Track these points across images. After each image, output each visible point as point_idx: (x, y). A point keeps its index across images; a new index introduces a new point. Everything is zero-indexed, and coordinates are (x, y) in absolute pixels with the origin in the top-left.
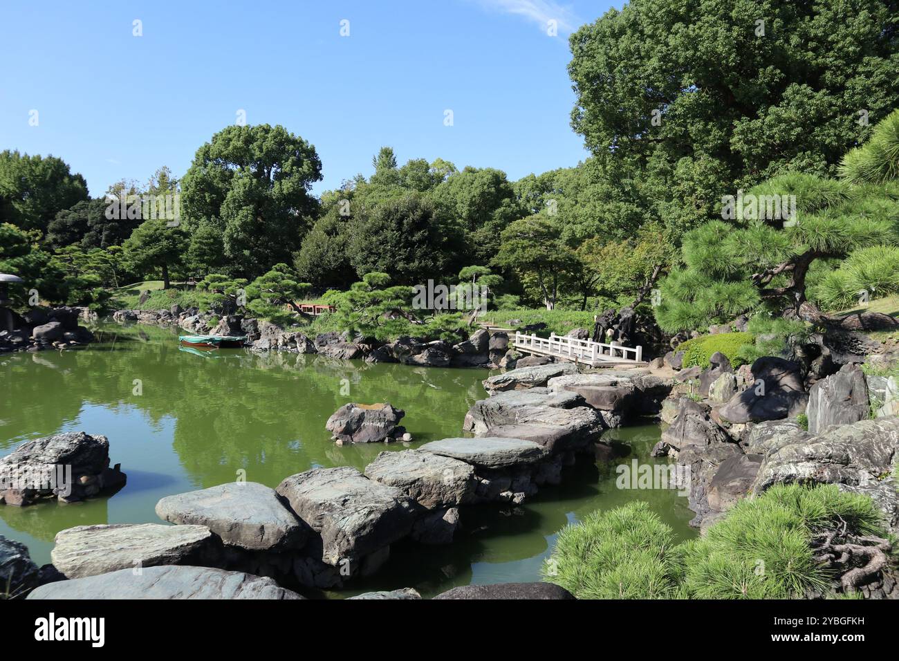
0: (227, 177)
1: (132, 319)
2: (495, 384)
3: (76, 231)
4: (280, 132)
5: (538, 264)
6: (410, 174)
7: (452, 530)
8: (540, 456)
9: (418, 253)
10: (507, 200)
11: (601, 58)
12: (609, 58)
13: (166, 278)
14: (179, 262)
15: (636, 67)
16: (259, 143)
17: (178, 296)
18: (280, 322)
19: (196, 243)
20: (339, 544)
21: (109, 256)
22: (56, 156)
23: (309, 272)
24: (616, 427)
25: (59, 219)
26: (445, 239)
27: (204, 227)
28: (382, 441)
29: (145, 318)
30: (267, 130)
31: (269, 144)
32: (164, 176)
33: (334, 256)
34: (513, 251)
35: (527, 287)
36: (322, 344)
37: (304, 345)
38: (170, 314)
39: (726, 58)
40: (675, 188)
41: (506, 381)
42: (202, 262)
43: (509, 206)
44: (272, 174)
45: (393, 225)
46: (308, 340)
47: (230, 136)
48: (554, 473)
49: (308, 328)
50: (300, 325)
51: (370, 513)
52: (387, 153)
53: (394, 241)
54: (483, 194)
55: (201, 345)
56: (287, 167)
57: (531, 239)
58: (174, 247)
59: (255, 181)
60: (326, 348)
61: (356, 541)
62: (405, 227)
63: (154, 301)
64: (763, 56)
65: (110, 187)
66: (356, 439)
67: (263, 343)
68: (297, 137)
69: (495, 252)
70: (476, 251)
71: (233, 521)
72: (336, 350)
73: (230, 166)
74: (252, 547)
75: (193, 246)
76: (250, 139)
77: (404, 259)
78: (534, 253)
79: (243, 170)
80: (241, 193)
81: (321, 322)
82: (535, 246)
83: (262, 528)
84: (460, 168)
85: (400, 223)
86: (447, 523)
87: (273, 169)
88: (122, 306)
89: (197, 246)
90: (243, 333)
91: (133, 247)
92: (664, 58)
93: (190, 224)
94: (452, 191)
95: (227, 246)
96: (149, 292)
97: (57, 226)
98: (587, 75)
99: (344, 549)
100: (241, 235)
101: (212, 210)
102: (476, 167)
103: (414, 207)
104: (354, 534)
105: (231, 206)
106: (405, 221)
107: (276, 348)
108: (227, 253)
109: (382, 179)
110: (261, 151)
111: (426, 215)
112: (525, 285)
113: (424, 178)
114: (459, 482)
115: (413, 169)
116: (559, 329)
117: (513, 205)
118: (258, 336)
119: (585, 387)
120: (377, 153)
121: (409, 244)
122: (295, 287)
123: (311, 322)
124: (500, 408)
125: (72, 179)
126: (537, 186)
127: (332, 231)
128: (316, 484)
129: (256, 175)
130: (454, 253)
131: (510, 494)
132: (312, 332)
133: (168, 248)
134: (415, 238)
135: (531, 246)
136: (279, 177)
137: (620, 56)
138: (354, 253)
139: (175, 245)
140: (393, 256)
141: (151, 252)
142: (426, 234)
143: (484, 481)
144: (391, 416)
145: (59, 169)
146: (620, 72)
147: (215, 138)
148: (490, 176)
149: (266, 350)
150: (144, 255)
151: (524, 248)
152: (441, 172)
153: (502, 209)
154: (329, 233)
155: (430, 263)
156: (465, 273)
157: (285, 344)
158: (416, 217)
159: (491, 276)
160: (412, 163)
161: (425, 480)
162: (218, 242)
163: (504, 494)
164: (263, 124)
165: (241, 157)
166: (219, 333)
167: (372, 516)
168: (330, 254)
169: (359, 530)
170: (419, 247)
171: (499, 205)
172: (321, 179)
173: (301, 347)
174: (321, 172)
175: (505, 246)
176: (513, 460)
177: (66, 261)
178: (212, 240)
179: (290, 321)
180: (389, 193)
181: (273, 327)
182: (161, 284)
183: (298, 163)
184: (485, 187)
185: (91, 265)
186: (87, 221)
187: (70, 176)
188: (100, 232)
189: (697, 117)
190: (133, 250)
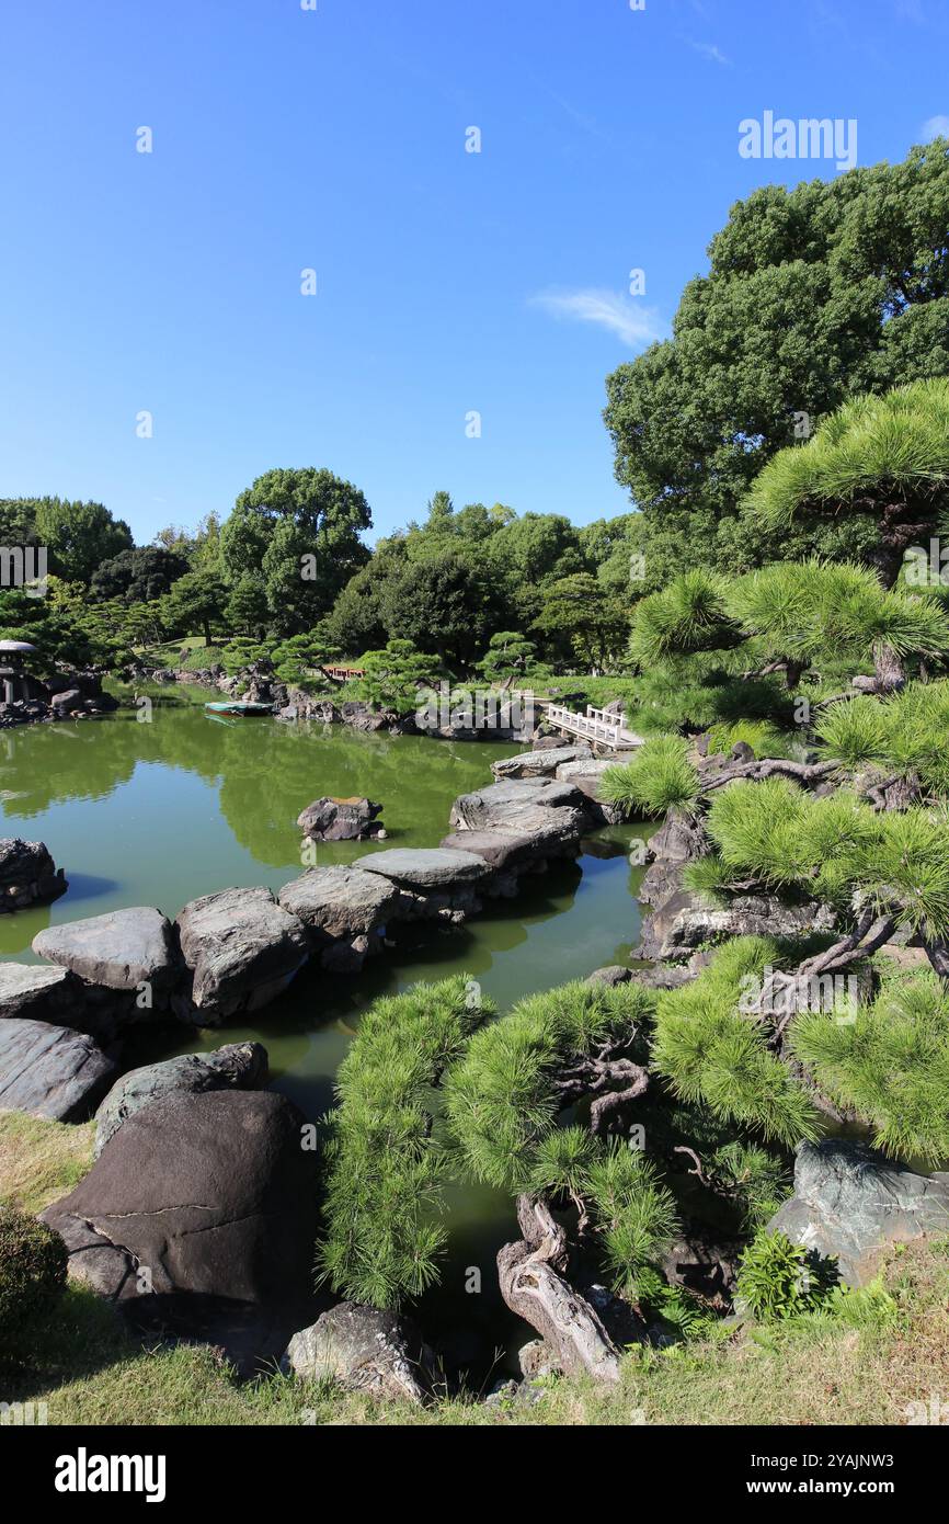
0: (269, 526)
1: (171, 679)
2: (500, 769)
3: (120, 582)
4: (325, 477)
5: (583, 627)
6: (465, 520)
7: (361, 958)
8: (481, 873)
9: (453, 615)
10: (569, 550)
11: (636, 404)
12: (646, 403)
13: (208, 635)
14: (221, 618)
15: (673, 414)
16: (302, 488)
17: (219, 654)
18: (310, 688)
19: (237, 598)
20: (205, 986)
21: (149, 611)
22: (98, 501)
23: (342, 634)
24: (616, 823)
25: (102, 570)
26: (486, 598)
27: (246, 581)
28: (355, 838)
29: (184, 678)
30: (311, 475)
31: (313, 489)
32: (212, 521)
33: (367, 617)
34: (555, 613)
35: (579, 649)
36: (348, 713)
37: (330, 714)
38: (210, 674)
39: (771, 405)
40: (720, 551)
41: (512, 766)
42: (245, 617)
43: (572, 556)
44: (319, 521)
45: (427, 585)
46: (334, 709)
47: (271, 481)
48: (509, 886)
49: (336, 696)
50: (329, 691)
51: (247, 950)
52: (443, 498)
53: (428, 603)
54: (543, 543)
55: (226, 713)
56: (332, 514)
57: (575, 600)
58: (214, 602)
59: (297, 530)
60: (352, 718)
61: (221, 983)
62: (440, 588)
63: (194, 660)
64: (815, 401)
65: (159, 534)
66: (327, 836)
67: (290, 711)
68: (344, 481)
69: (538, 613)
70: (519, 612)
71: (100, 960)
72: (362, 721)
73: (274, 514)
74: (117, 987)
75: (234, 601)
76: (292, 485)
77: (438, 623)
78: (577, 615)
79: (286, 518)
80: (284, 544)
81: (349, 690)
82: (579, 608)
83: (127, 967)
84: (521, 514)
85: (434, 583)
86: (355, 951)
87: (320, 516)
88: (162, 664)
89: (237, 601)
90: (272, 699)
91: (171, 603)
92: (703, 406)
93: (233, 576)
94: (511, 539)
95: (270, 601)
96: (190, 650)
97: (101, 578)
98: (622, 423)
99: (208, 992)
100: (286, 589)
101: (254, 562)
102: (539, 512)
103: (450, 565)
104: (220, 975)
105: (273, 558)
106: (439, 581)
107: (304, 716)
108: (271, 608)
109: (435, 527)
110: (305, 498)
111: (463, 573)
112: (576, 647)
113: (483, 526)
114: (368, 910)
115: (468, 516)
116: (599, 700)
117: (577, 555)
118: (286, 704)
119: (589, 779)
120: (432, 497)
121: (444, 606)
122: (323, 652)
123: (339, 689)
124: (482, 804)
125: (115, 526)
126: (606, 533)
127: (366, 591)
128: (215, 910)
129: (300, 524)
130: (497, 613)
131: (449, 912)
132: (339, 700)
133: (207, 604)
134: (451, 599)
135: (574, 608)
136: (327, 524)
137: (657, 402)
138: (387, 615)
139: (214, 600)
140: (426, 619)
141: (190, 608)
142: (462, 595)
143: (420, 899)
144: (364, 812)
145: (101, 516)
146: (655, 419)
147: (256, 484)
148: (551, 523)
149: (292, 719)
150: (183, 611)
151: (567, 610)
152: (501, 518)
153: (564, 559)
154: (361, 593)
155: (467, 627)
156: (496, 640)
157: (313, 712)
158: (451, 577)
159: (523, 644)
160: (469, 509)
161: (332, 906)
162: (260, 595)
163: (443, 912)
164: (307, 467)
165: (284, 504)
166: (249, 701)
167: (249, 954)
168: (363, 615)
169: (229, 970)
170: (454, 609)
171: (561, 555)
172: (372, 527)
173: (327, 717)
174: (370, 519)
175: (548, 609)
176: (449, 878)
177: (103, 617)
178: (253, 595)
179: (319, 688)
180: (443, 542)
181: (302, 693)
182: (203, 640)
183: (345, 511)
184: (546, 535)
185: (131, 621)
186: (130, 571)
187: (112, 523)
188: (146, 583)
189: (739, 473)
190: (172, 606)
